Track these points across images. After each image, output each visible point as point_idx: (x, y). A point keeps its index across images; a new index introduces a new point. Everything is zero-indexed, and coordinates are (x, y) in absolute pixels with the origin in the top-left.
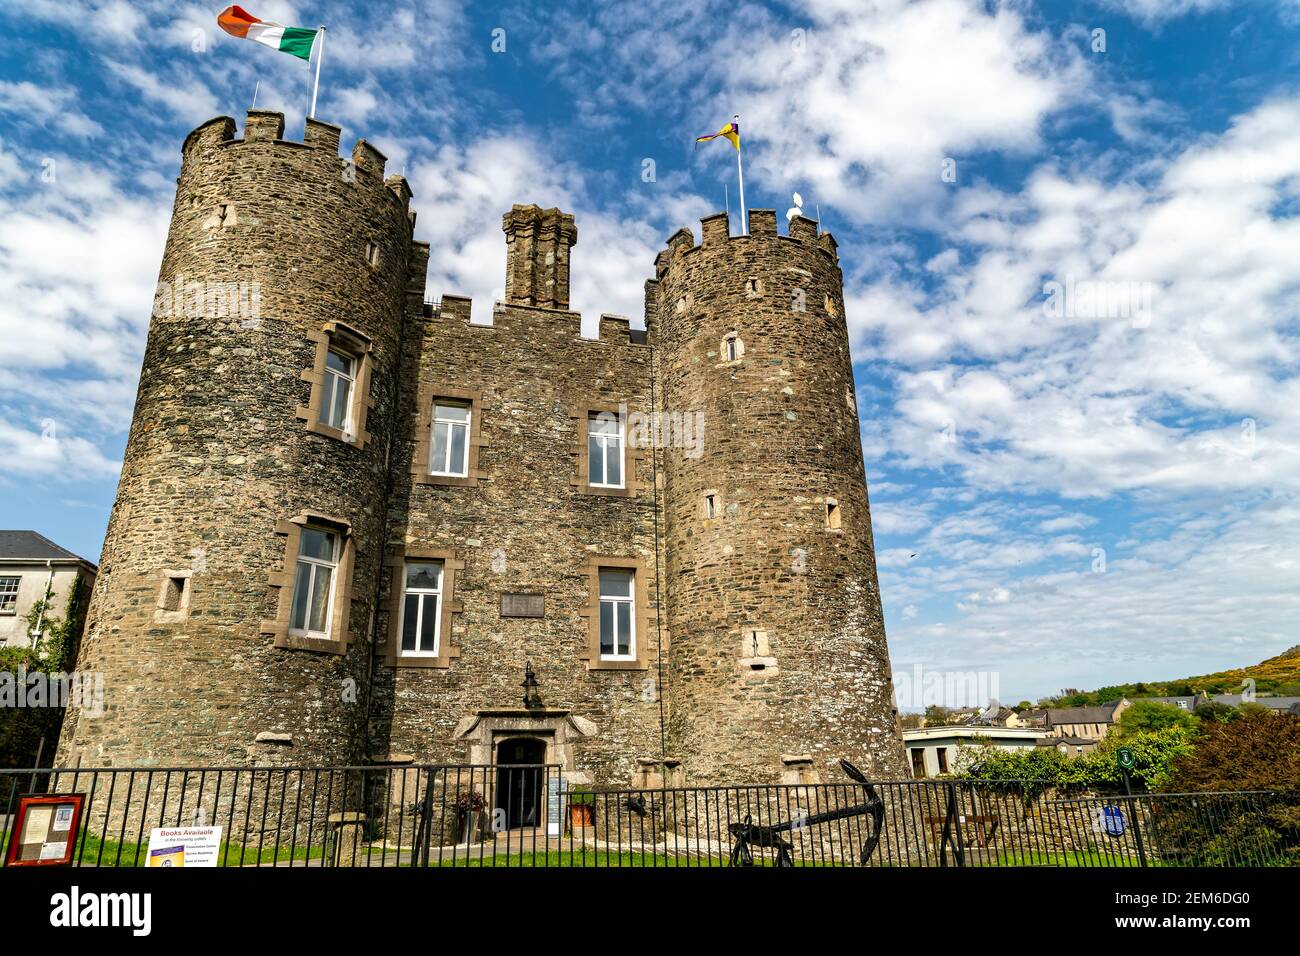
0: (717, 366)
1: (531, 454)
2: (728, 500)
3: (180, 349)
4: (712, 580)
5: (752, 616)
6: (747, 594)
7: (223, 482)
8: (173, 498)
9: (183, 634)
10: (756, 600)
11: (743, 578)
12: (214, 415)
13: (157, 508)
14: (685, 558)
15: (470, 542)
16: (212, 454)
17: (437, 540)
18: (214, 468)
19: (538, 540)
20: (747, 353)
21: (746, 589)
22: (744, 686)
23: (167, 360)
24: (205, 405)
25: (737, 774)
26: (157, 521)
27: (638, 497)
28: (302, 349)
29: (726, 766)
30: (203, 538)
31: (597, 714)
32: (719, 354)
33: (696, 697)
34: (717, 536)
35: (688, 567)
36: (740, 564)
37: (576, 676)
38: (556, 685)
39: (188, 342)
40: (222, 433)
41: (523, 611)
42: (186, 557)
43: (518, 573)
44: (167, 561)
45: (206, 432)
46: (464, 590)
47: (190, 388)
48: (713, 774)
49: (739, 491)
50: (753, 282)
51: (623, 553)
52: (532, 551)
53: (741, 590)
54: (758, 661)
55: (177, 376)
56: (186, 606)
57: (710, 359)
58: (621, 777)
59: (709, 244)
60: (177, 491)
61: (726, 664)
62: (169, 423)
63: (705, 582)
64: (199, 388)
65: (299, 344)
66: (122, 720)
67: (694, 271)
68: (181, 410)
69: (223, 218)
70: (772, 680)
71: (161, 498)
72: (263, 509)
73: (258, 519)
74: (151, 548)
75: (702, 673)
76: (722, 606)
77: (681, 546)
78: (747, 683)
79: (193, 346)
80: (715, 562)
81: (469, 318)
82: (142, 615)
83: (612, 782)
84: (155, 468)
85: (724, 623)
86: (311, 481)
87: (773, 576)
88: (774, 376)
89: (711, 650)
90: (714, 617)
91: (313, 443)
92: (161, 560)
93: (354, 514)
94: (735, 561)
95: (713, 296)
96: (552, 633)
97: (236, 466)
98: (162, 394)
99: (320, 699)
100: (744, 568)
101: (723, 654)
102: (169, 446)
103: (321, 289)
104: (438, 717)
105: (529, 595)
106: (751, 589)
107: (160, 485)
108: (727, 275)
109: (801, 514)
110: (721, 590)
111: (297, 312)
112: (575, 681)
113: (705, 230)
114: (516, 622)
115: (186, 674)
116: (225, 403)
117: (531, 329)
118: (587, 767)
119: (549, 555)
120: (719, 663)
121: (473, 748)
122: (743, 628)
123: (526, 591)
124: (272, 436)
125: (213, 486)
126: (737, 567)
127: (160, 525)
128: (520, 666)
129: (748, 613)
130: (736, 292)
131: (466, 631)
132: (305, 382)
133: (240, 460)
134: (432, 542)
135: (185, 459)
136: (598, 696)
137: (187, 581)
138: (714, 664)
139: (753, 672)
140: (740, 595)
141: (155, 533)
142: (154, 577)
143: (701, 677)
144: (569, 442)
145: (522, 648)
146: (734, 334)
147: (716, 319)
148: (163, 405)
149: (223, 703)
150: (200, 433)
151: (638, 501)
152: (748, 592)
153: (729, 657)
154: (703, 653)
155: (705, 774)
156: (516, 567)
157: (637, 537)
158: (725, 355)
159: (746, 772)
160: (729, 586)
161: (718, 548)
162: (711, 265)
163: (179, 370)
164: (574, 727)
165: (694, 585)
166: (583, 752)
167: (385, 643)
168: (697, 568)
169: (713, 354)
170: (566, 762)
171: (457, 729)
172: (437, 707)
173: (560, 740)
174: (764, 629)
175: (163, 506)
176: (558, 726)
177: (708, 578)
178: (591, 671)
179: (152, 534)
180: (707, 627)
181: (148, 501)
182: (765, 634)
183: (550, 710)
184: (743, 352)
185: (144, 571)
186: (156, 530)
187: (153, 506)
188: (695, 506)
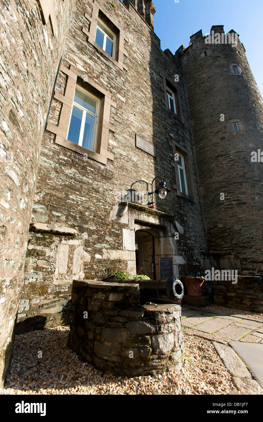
0: (229, 74)
2: (246, 124)
4: (243, 158)
14: (220, 150)
15: (119, 96)
19: (151, 118)
20: (243, 72)
27: (184, 124)
31: (182, 222)
32: (229, 70)
34: (244, 139)
35: (223, 153)
41: (147, 150)
43: (143, 128)
46: (115, 120)
50: (238, 51)
51: (182, 145)
52: (149, 121)
57: (225, 71)
77: (216, 145)
105: (149, 142)
114: (144, 154)
118: (183, 253)
119: (156, 128)
121: (123, 230)
123: (147, 140)
128: (147, 181)
131: (117, 145)
136: (181, 212)
145: (147, 170)
146: (236, 65)
147: (226, 58)
156: (142, 124)
157: (186, 141)
158: (232, 71)
164: (175, 228)
167: (58, 125)
168: (231, 153)
169: (227, 70)
170: (174, 249)
171: (111, 213)
172: (97, 192)
173: (170, 234)
176: (168, 225)
177: (241, 157)
178: (178, 196)
180: (245, 180)
183: (163, 213)
184: (241, 71)
188: (226, 126)
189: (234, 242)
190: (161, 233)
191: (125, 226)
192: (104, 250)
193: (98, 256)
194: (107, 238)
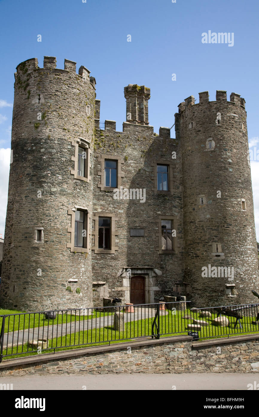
0: (205, 150)
1: (138, 179)
2: (208, 199)
3: (29, 149)
4: (202, 226)
5: (216, 239)
6: (214, 231)
7: (50, 197)
8: (34, 202)
9: (43, 248)
10: (218, 234)
11: (213, 226)
12: (44, 173)
13: (29, 206)
14: (192, 218)
15: (120, 211)
16: (45, 187)
17: (109, 211)
18: (47, 192)
19: (141, 210)
20: (216, 146)
22: (213, 262)
23: (25, 152)
24: (41, 170)
25: (210, 289)
26: (30, 210)
27: (174, 195)
28: (70, 149)
29: (207, 287)
30: (46, 216)
31: (162, 268)
32: (206, 146)
33: (196, 264)
34: (204, 211)
35: (193, 221)
36: (212, 221)
37: (155, 256)
38: (149, 259)
39: (33, 146)
40: (48, 180)
41: (138, 235)
42: (41, 223)
43: (135, 221)
44: (35, 224)
45: (43, 180)
46: (118, 228)
47: (35, 163)
48: (202, 289)
49: (212, 196)
51: (169, 214)
52: (140, 213)
53: (212, 230)
54: (218, 254)
55: (29, 159)
56: (43, 239)
57: (202, 147)
58: (170, 288)
59: (202, 103)
60: (35, 200)
61: (207, 254)
62: (29, 176)
63: (200, 227)
64: (38, 164)
65: (69, 147)
66: (27, 275)
67: (196, 113)
68: (33, 171)
69: (39, 99)
70: (222, 260)
71: (30, 202)
72: (64, 206)
73: (62, 210)
74: (29, 220)
75: (198, 256)
76: (206, 235)
77: (190, 213)
78: (214, 261)
79: (34, 148)
80: (203, 220)
81: (115, 129)
82: (28, 242)
83: (167, 290)
84: (26, 191)
85: (206, 241)
86: (76, 196)
87: (224, 226)
88: (225, 155)
89: (202, 249)
90: (202, 239)
91: (76, 182)
92: (33, 223)
93: (88, 205)
94: (210, 220)
95: (203, 124)
96: (147, 242)
97: (54, 192)
98: (25, 165)
99: (84, 267)
100: (214, 223)
101: (206, 251)
102: (30, 184)
103: (75, 126)
104: (113, 270)
105: (139, 229)
106: (216, 230)
107: (29, 198)
108: (209, 116)
109: (233, 205)
110: (205, 230)
111: (68, 135)
112: (155, 257)
113: (200, 97)
114: (136, 238)
116: (48, 169)
117: (137, 133)
118: (159, 285)
119: (145, 215)
120: (204, 254)
121: (124, 279)
122: (213, 243)
123: (138, 228)
124: (64, 181)
125: (47, 199)
127: (31, 212)
128: (137, 253)
129: (215, 238)
130: (212, 123)
131: (120, 241)
132: (72, 161)
133: (55, 190)
134: (107, 211)
136: (162, 263)
137: (43, 231)
138: (203, 254)
139: (216, 258)
140: (212, 232)
141: (29, 214)
142: (31, 229)
143: (198, 258)
144: (151, 175)
145: (138, 247)
146: (211, 139)
147: (204, 132)
148: (26, 169)
150: (40, 180)
151: (174, 196)
153: (208, 252)
154: (199, 250)
155: (199, 289)
156: (135, 220)
157: (174, 209)
158: (208, 146)
159: (214, 289)
160: (209, 229)
161: (204, 215)
162: (203, 112)
163: (30, 157)
164: (155, 272)
165: (195, 227)
166: (158, 280)
167: (94, 246)
168: (196, 221)
169: (203, 146)
170: (152, 283)
171: (118, 273)
172: (112, 266)
173: (150, 277)
174: (220, 243)
175: (31, 205)
176: (150, 272)
177: (201, 225)
178: (160, 254)
179: (28, 215)
180: (200, 242)
181: (25, 203)
182: (220, 245)
183: (147, 267)
184: (215, 146)
185: (28, 227)
186: (30, 213)
187: (27, 205)
188: (196, 200)
189: (192, 278)
190: (147, 277)
191: (124, 277)
192: (115, 288)
193: (113, 290)
194: (117, 283)
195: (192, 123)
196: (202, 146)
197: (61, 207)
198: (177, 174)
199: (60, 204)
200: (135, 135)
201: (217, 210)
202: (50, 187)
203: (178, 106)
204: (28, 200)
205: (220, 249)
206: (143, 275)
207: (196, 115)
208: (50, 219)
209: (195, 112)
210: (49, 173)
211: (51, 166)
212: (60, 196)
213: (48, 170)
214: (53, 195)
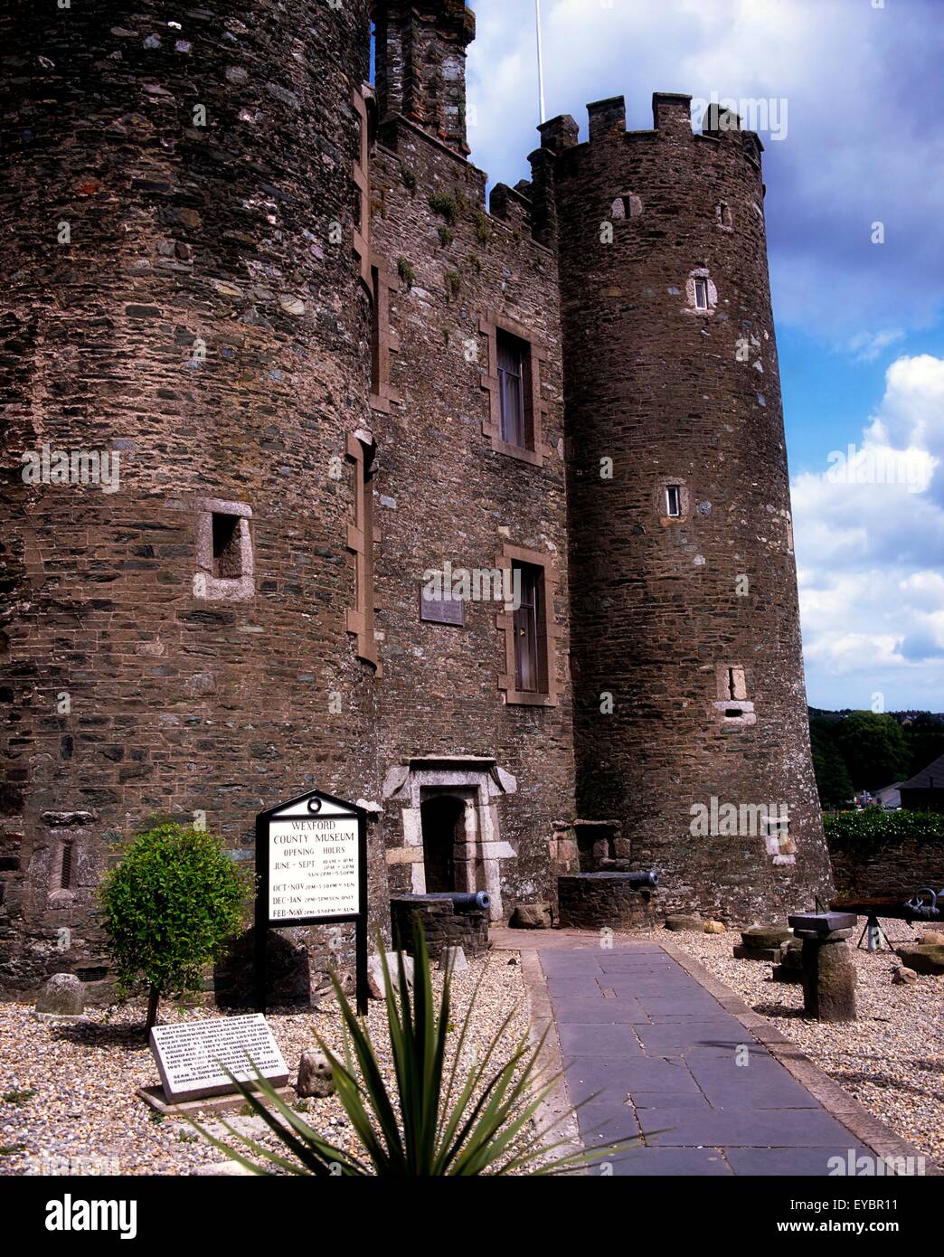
2: (698, 495)
3: (151, 43)
4: (675, 599)
5: (727, 650)
6: (721, 620)
9: (252, 622)
10: (732, 630)
11: (718, 600)
12: (249, 204)
14: (629, 563)
15: (385, 500)
16: (255, 282)
18: (261, 310)
19: (453, 510)
20: (721, 303)
21: (720, 615)
22: (719, 735)
24: (231, 179)
27: (544, 467)
30: (261, 444)
31: (515, 764)
32: (685, 293)
33: (649, 745)
34: (684, 541)
35: (632, 575)
36: (715, 581)
37: (496, 710)
38: (477, 724)
40: (265, 246)
41: (442, 615)
42: (238, 477)
43: (435, 555)
44: (201, 479)
45: (239, 234)
46: (381, 575)
49: (712, 487)
50: (723, 207)
51: (531, 544)
52: (449, 524)
53: (715, 615)
54: (734, 705)
55: (153, 100)
56: (250, 571)
58: (540, 846)
61: (695, 707)
62: (151, 193)
63: (665, 599)
67: (644, 165)
68: (179, 176)
70: (749, 728)
72: (332, 409)
73: (327, 425)
74: (162, 448)
75: (658, 716)
76: (692, 633)
78: (722, 731)
79: (184, 47)
80: (679, 575)
82: (167, 578)
83: (533, 854)
84: (137, 282)
85: (692, 656)
87: (752, 602)
89: (674, 688)
90: (677, 647)
92: (189, 474)
94: (708, 576)
95: (675, 210)
96: (471, 650)
97: (294, 318)
98: (119, 127)
100: (720, 588)
101: (691, 695)
106: (726, 615)
107: (159, 322)
109: (773, 528)
110: (689, 612)
112: (494, 718)
114: (437, 631)
115: (268, 700)
116: (265, 187)
118: (511, 834)
120: (685, 705)
121: (404, 812)
122: (718, 665)
125: (265, 346)
126: (710, 584)
128: (443, 696)
129: (724, 645)
130: (704, 215)
131: (386, 638)
132: (356, 185)
133: (297, 308)
135: (205, 279)
136: (516, 740)
137: (244, 524)
138: (679, 705)
139: (729, 719)
142: (178, 506)
143: (657, 721)
145: (444, 668)
146: (704, 272)
147: (679, 244)
148: (127, 150)
149: (321, 752)
150: (229, 234)
151: (543, 472)
152: (723, 618)
153: (699, 699)
154: (660, 690)
157: (543, 523)
158: (693, 299)
160: (699, 609)
161: (685, 555)
163: (155, 89)
164: (498, 783)
165: (645, 600)
166: (507, 815)
168: (650, 578)
169: (677, 292)
170: (492, 829)
173: (485, 800)
174: (741, 666)
175: (178, 367)
176: (481, 780)
177: (671, 594)
178: (508, 705)
179: (158, 421)
180: (669, 659)
181: (132, 347)
182: (742, 672)
183: (473, 758)
184: (716, 301)
185: (153, 491)
186: (165, 412)
187: (147, 362)
188: (648, 495)
189: (626, 802)
190: (470, 801)
191: (407, 803)
195: (626, 200)
196: (670, 290)
197: (323, 407)
198: (549, 387)
199: (319, 393)
200: (431, 183)
201: (731, 542)
202: (275, 289)
203: (539, 128)
204: (148, 331)
205: (740, 690)
206: (455, 795)
207: (648, 173)
208: (280, 463)
209: (640, 160)
210: (272, 212)
211: (281, 174)
212: (318, 348)
213: (268, 195)
214: (292, 333)
